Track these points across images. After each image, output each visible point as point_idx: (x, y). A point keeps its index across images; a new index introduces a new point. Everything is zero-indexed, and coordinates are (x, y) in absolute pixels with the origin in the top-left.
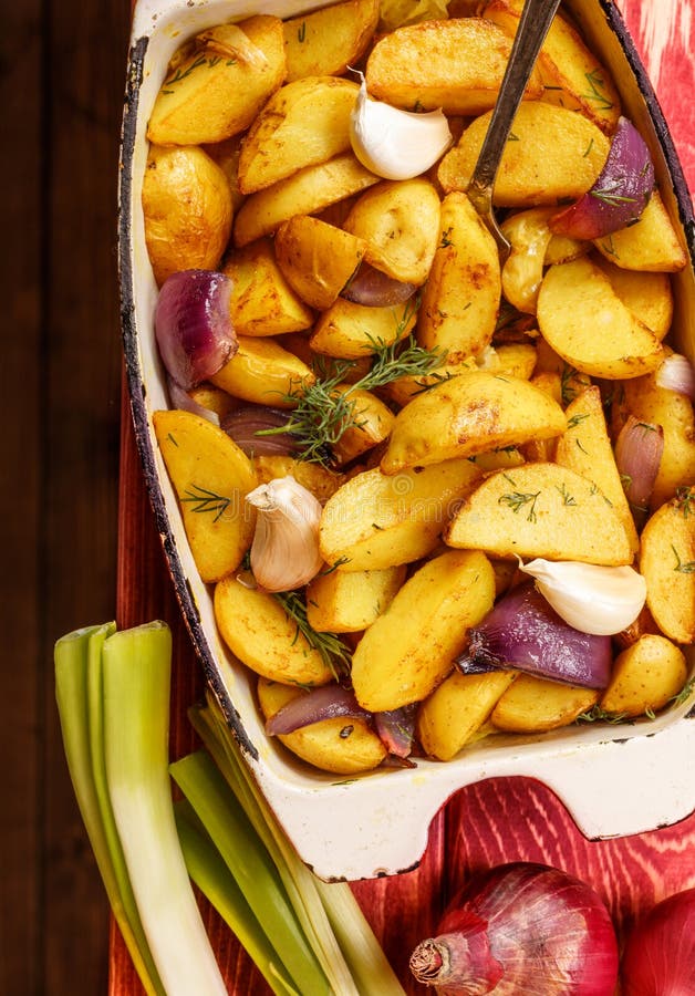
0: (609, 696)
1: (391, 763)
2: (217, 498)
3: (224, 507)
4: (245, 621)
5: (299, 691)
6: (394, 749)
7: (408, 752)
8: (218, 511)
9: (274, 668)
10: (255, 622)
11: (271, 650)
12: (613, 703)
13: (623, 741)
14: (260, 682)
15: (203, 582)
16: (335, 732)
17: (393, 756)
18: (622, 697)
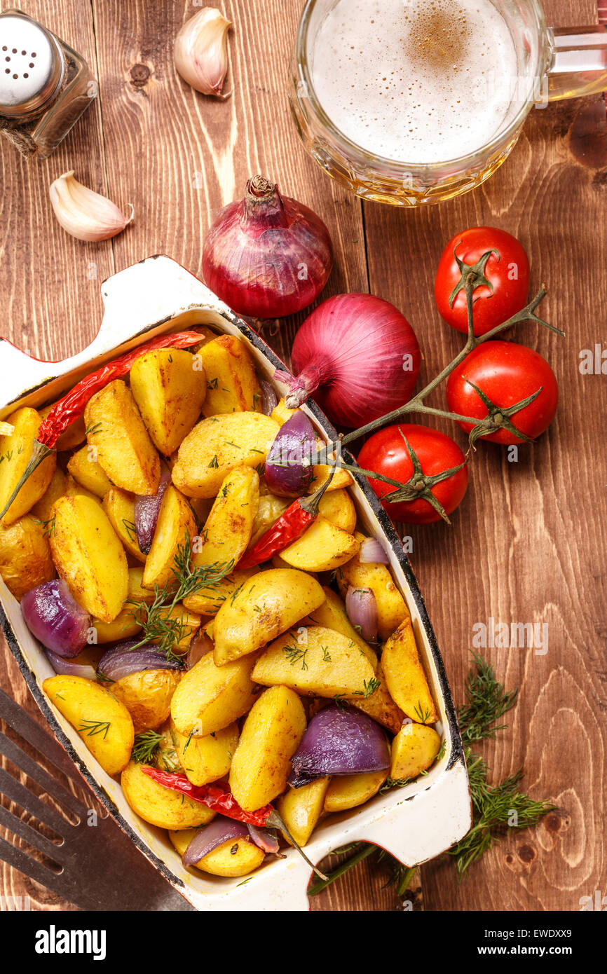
0: (394, 771)
1: (268, 859)
2: (101, 724)
3: (108, 727)
4: (147, 798)
5: (196, 830)
6: (268, 850)
7: (278, 848)
8: (105, 730)
9: (176, 823)
10: (155, 797)
11: (169, 812)
12: (397, 774)
13: (411, 798)
14: (170, 835)
15: (110, 776)
16: (227, 850)
17: (268, 855)
18: (402, 769)
